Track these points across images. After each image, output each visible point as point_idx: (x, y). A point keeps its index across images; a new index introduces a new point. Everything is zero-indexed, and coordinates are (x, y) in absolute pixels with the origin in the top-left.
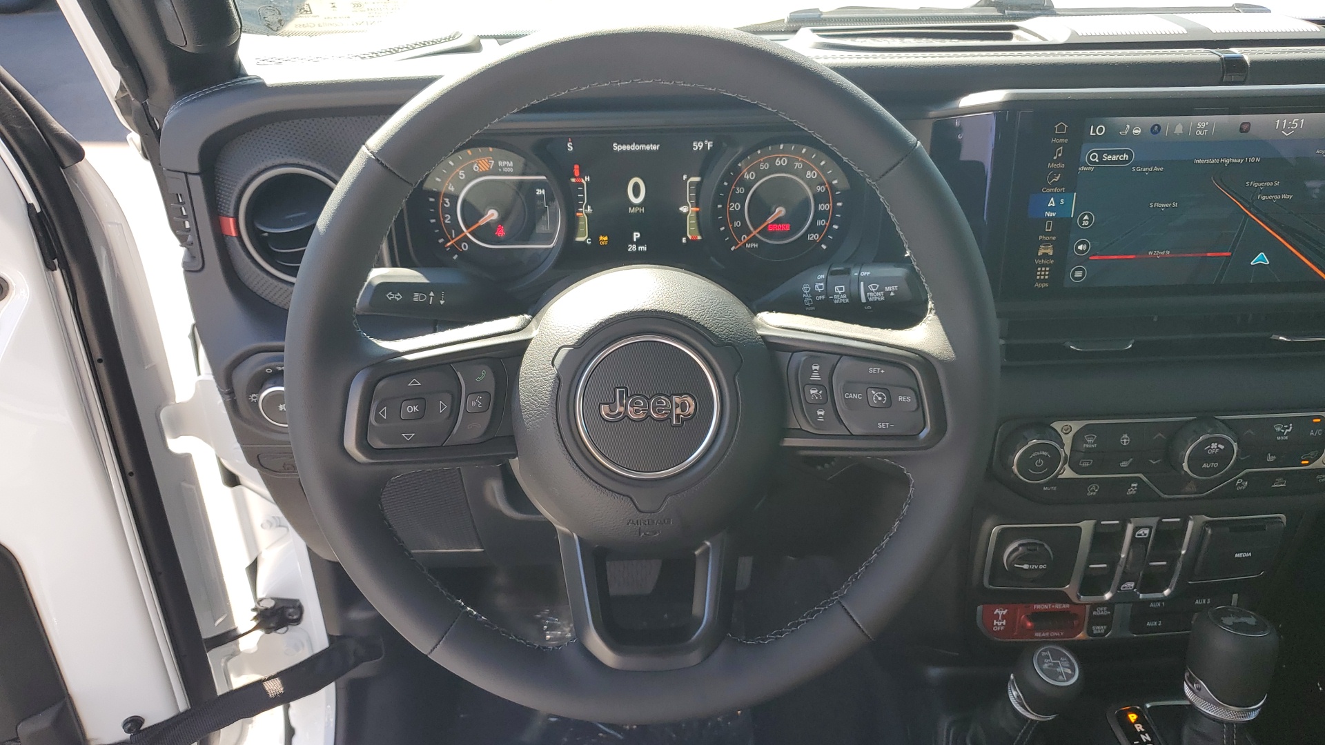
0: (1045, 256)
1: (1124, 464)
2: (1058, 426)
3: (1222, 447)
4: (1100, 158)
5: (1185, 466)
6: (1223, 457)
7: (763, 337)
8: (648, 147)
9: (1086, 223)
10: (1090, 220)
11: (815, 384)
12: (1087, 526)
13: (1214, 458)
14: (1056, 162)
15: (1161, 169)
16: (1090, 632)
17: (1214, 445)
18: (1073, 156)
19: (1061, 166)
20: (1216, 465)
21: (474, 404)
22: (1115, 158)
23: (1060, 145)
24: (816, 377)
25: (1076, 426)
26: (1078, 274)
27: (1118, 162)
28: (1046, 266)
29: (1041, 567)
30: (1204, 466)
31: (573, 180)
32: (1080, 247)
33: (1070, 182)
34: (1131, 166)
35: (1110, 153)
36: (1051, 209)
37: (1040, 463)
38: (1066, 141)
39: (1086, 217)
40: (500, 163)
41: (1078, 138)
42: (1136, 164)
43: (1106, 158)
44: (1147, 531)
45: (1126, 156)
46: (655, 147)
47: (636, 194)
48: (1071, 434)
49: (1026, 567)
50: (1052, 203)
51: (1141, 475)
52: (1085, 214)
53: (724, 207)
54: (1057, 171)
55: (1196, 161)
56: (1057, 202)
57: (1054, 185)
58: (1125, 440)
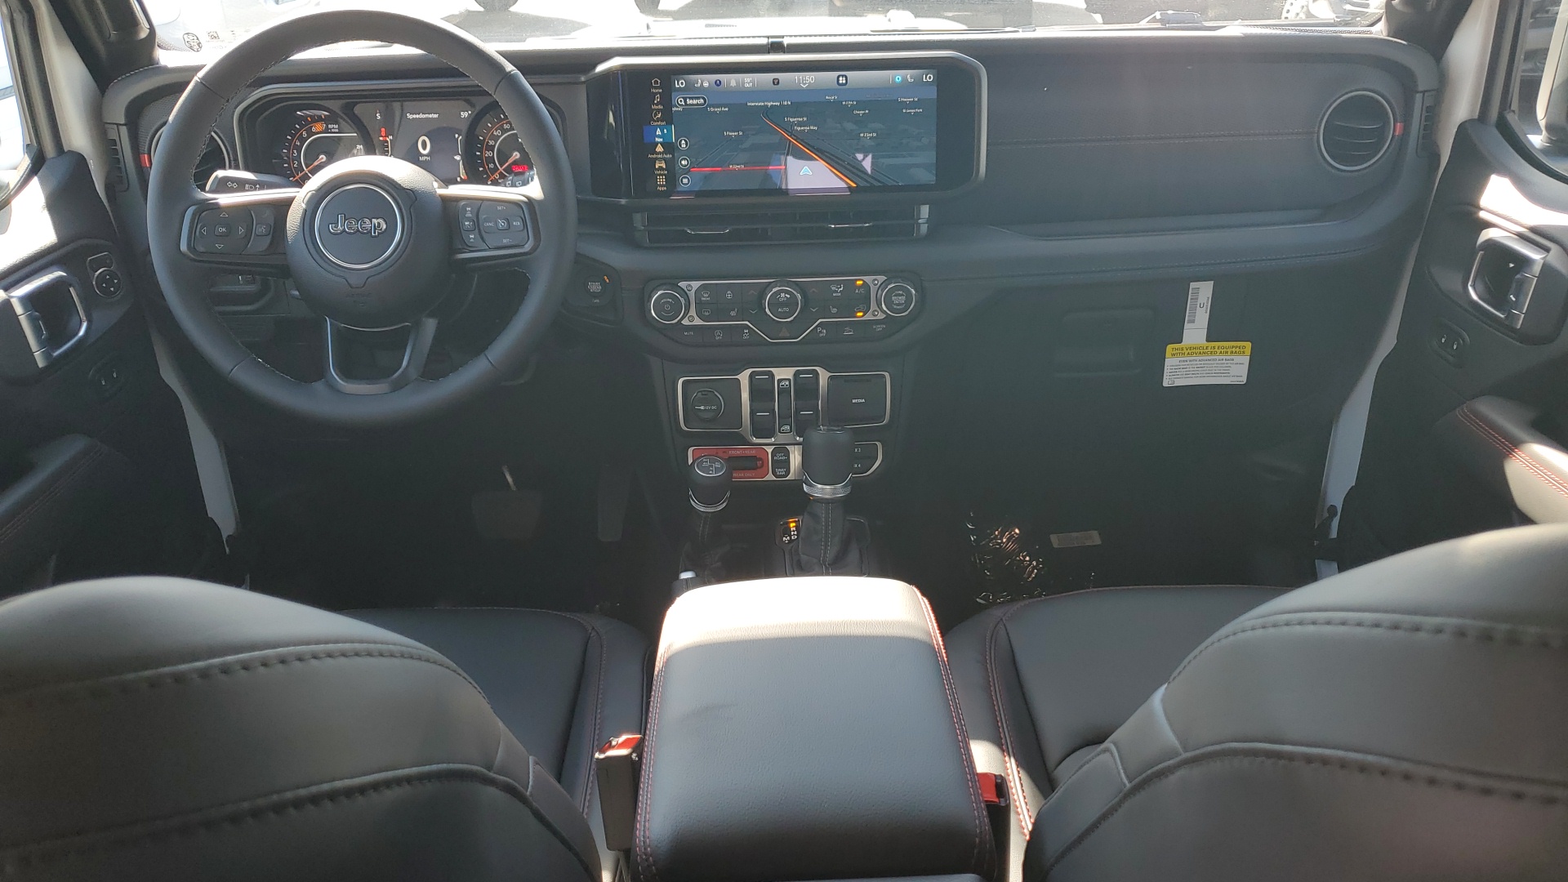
0: (661, 168)
1: (733, 313)
2: (682, 284)
3: (788, 296)
4: (685, 102)
5: (767, 310)
6: (791, 303)
7: (440, 195)
8: (430, 116)
9: (683, 146)
10: (687, 144)
11: (469, 219)
12: (744, 377)
13: (783, 304)
14: (657, 105)
15: (727, 109)
16: (774, 473)
17: (783, 295)
18: (667, 102)
19: (660, 107)
20: (787, 309)
21: (260, 230)
22: (695, 102)
23: (657, 93)
24: (469, 215)
25: (696, 284)
26: (685, 181)
27: (697, 104)
28: (662, 175)
29: (713, 408)
30: (780, 310)
31: (381, 138)
32: (683, 162)
33: (668, 118)
34: (707, 107)
35: (690, 98)
36: (659, 137)
37: (667, 307)
38: (661, 91)
39: (683, 142)
40: (330, 126)
41: (668, 91)
42: (710, 106)
43: (689, 101)
44: (787, 383)
45: (702, 101)
46: (436, 116)
47: (424, 147)
48: (693, 291)
49: (702, 408)
50: (659, 132)
51: (747, 323)
52: (681, 141)
53: (482, 153)
54: (658, 111)
55: (749, 104)
56: (662, 131)
57: (658, 120)
58: (729, 295)
